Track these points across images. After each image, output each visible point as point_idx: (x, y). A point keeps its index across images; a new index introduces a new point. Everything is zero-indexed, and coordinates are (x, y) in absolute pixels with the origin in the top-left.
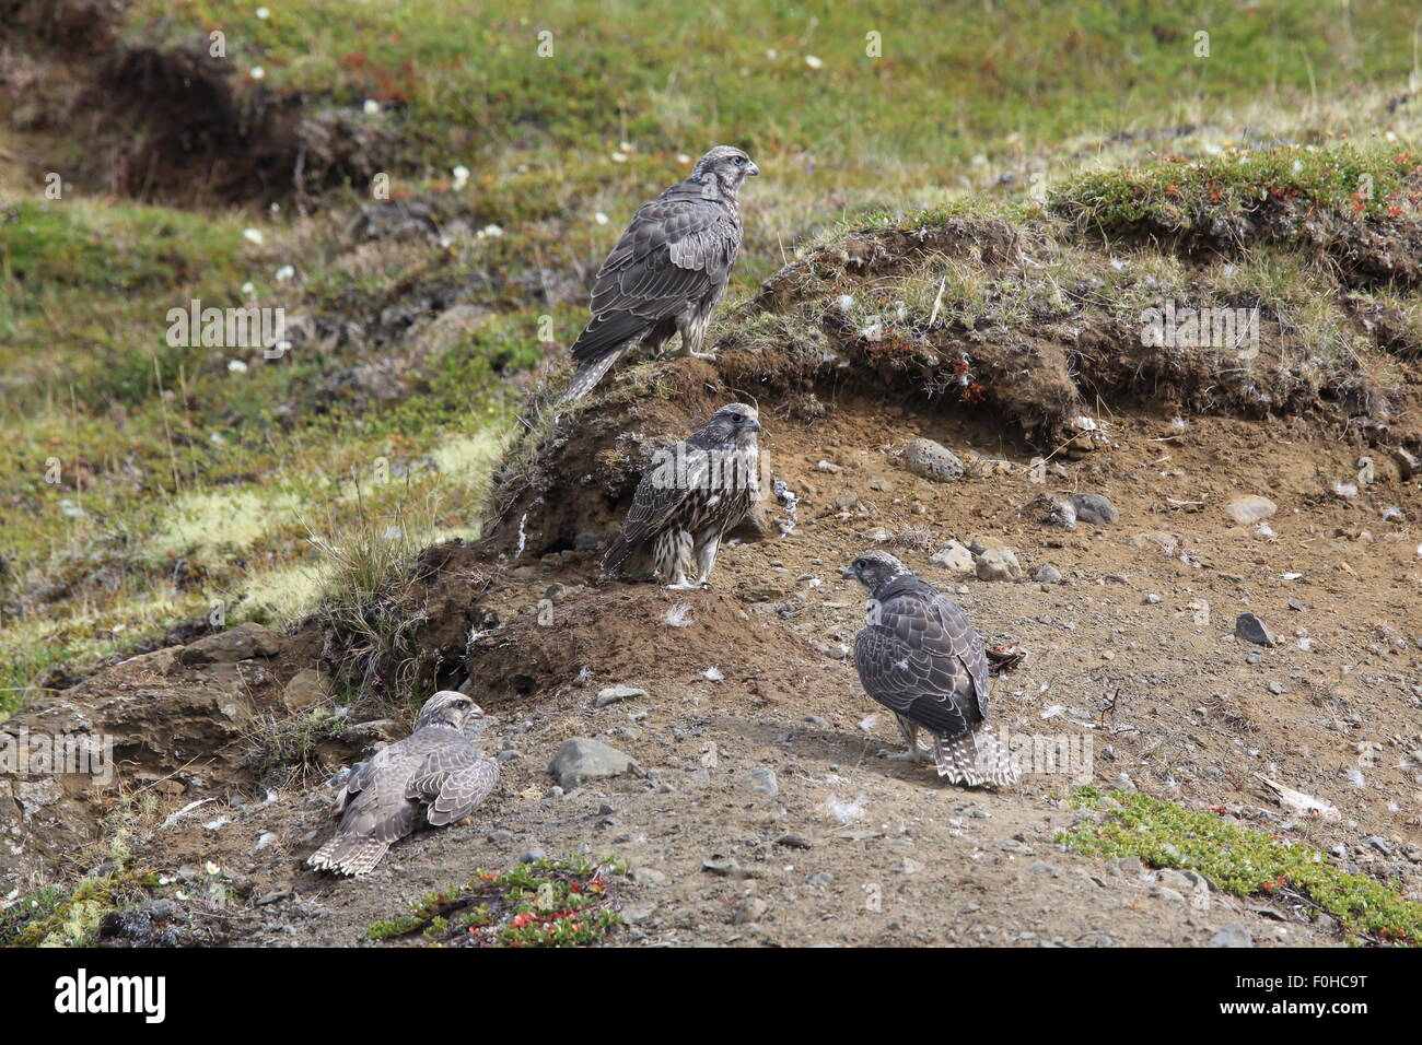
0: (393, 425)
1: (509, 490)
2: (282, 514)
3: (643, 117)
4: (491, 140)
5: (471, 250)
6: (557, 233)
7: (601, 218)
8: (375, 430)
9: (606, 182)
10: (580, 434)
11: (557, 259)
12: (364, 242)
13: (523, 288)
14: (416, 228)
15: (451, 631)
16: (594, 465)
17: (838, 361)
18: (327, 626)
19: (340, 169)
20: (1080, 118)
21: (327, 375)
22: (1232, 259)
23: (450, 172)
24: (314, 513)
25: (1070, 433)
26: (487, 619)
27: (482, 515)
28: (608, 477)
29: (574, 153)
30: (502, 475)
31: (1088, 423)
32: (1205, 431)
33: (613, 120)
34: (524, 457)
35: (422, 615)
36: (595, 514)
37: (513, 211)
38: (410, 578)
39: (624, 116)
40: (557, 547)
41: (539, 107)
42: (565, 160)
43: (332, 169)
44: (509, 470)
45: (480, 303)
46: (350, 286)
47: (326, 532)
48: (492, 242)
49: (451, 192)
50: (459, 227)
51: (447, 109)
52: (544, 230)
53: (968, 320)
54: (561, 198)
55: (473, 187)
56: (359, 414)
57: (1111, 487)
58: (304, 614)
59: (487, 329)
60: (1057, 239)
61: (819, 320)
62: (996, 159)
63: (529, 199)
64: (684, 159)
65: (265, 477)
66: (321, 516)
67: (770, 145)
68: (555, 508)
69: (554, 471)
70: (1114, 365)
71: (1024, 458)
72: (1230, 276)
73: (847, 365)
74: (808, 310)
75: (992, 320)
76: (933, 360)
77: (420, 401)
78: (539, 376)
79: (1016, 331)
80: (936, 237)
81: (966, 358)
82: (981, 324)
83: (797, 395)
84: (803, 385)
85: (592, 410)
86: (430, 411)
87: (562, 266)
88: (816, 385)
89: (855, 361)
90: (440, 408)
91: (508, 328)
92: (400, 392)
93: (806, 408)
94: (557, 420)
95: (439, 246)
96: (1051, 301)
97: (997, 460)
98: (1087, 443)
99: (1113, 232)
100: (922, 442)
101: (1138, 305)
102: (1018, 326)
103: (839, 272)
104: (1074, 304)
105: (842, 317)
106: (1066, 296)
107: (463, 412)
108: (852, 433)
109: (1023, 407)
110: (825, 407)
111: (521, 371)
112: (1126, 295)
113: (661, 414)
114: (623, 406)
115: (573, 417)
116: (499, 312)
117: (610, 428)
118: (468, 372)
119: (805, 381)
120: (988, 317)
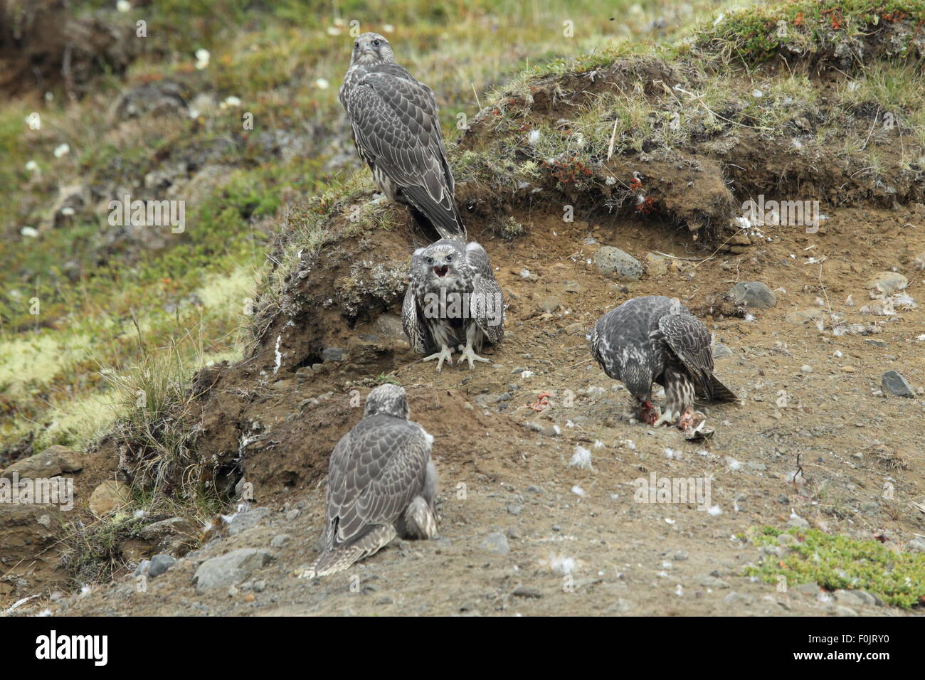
0: (162, 271)
1: (265, 317)
2: (75, 353)
5: (216, 119)
6: (287, 99)
7: (322, 84)
8: (148, 277)
9: (324, 53)
10: (320, 265)
11: (288, 121)
12: (124, 120)
13: (262, 147)
14: (169, 105)
15: (225, 439)
16: (334, 291)
17: (530, 188)
18: (122, 443)
19: (101, 61)
21: (104, 233)
22: (854, 75)
23: (193, 55)
24: (103, 350)
25: (731, 231)
26: (255, 426)
27: (243, 339)
28: (346, 300)
29: (296, 32)
30: (258, 305)
31: (744, 222)
32: (842, 222)
34: (274, 288)
35: (199, 427)
36: (338, 331)
37: (247, 83)
38: (187, 397)
40: (308, 361)
42: (289, 38)
43: (95, 61)
44: (263, 300)
45: (227, 162)
46: (119, 157)
47: (114, 364)
48: (232, 111)
49: (199, 73)
50: (204, 101)
52: (276, 97)
53: (638, 144)
54: (289, 68)
55: (215, 67)
56: (133, 264)
57: (768, 274)
58: (101, 435)
59: (234, 185)
60: (706, 70)
61: (513, 154)
62: (650, 8)
63: (261, 72)
64: (388, 29)
65: (59, 323)
66: (109, 351)
68: (303, 328)
69: (301, 298)
70: (762, 172)
71: (693, 256)
72: (853, 90)
73: (539, 190)
74: (503, 146)
75: (657, 142)
76: (611, 180)
77: (183, 249)
78: (281, 219)
79: (678, 150)
80: (604, 76)
81: (638, 176)
82: (648, 146)
83: (499, 219)
84: (503, 209)
85: (328, 244)
86: (192, 256)
87: (293, 126)
88: (514, 208)
89: (545, 186)
90: (200, 253)
91: (252, 182)
92: (167, 242)
93: (507, 229)
94: (300, 256)
95: (189, 118)
96: (705, 122)
97: (670, 260)
98: (744, 239)
99: (752, 60)
100: (607, 250)
101: (777, 121)
102: (679, 146)
103: (526, 112)
104: (724, 124)
105: (531, 150)
106: (717, 117)
107: (220, 255)
108: (547, 247)
109: (689, 213)
110: (523, 226)
111: (266, 217)
112: (768, 112)
113: (386, 244)
114: (354, 239)
115: (313, 251)
116: (244, 169)
117: (344, 258)
118: (222, 221)
119: (505, 206)
120: (653, 140)
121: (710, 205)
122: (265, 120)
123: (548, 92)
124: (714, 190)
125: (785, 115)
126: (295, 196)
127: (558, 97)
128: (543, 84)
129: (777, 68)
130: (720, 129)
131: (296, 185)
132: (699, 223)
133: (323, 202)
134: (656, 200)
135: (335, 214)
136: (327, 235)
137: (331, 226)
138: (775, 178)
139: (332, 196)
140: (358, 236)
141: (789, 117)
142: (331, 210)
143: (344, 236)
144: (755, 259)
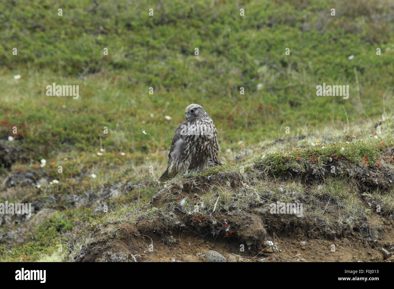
0: (22, 252)
3: (108, 139)
4: (54, 149)
5: (48, 188)
6: (78, 182)
7: (94, 176)
9: (95, 163)
10: (89, 253)
11: (79, 191)
12: (9, 187)
13: (67, 202)
14: (28, 182)
17: (180, 224)
20: (264, 135)
22: (320, 183)
23: (40, 161)
25: (264, 247)
29: (83, 153)
31: (270, 243)
32: (312, 245)
33: (97, 141)
39: (101, 139)
41: (71, 137)
42: (81, 156)
45: (52, 207)
48: (55, 185)
49: (41, 168)
50: (43, 181)
51: (38, 139)
52: (73, 181)
53: (226, 207)
54: (80, 169)
55: (48, 166)
59: (54, 217)
60: (257, 178)
61: (173, 209)
62: (234, 150)
63: (68, 170)
64: (123, 154)
67: (154, 148)
70: (279, 222)
71: (248, 256)
72: (320, 189)
73: (184, 225)
74: (169, 206)
75: (235, 207)
76: (215, 222)
77: (32, 243)
78: (74, 233)
79: (244, 211)
80: (214, 178)
81: (226, 221)
82: (231, 209)
83: (166, 237)
84: (168, 233)
85: (93, 244)
86: (35, 247)
87: (80, 193)
88: (173, 232)
89: (186, 224)
90: (39, 245)
91: (62, 216)
92: (25, 240)
93: (170, 241)
94: (81, 248)
95: (36, 188)
96: (256, 200)
97: (238, 257)
98: (270, 250)
99: (277, 174)
100: (212, 252)
101: (287, 200)
102: (244, 209)
103: (180, 192)
104: (264, 201)
105: (181, 208)
106: (261, 198)
107: (47, 246)
108: (186, 249)
109: (247, 238)
110: (176, 240)
111: (67, 231)
112: (283, 197)
113: (118, 245)
114: (104, 242)
115: (87, 247)
116: (59, 210)
117: (99, 250)
118: (48, 232)
119: (169, 231)
120: (233, 206)
121: (256, 235)
122: (69, 191)
123: (190, 184)
124: (259, 229)
125: (290, 198)
126: (80, 223)
127: (194, 186)
128: (188, 180)
129: (288, 178)
130: (262, 203)
131: (81, 218)
132: (251, 243)
133: (92, 226)
134: (233, 232)
135: (97, 231)
136: (93, 240)
137: (95, 236)
138: (285, 225)
139: (96, 224)
140: (106, 241)
141: (292, 199)
142: (95, 229)
143: (100, 241)
144: (274, 259)
